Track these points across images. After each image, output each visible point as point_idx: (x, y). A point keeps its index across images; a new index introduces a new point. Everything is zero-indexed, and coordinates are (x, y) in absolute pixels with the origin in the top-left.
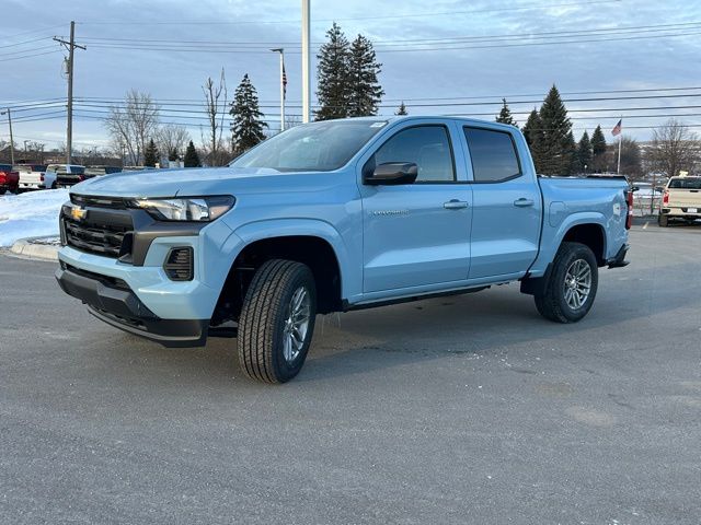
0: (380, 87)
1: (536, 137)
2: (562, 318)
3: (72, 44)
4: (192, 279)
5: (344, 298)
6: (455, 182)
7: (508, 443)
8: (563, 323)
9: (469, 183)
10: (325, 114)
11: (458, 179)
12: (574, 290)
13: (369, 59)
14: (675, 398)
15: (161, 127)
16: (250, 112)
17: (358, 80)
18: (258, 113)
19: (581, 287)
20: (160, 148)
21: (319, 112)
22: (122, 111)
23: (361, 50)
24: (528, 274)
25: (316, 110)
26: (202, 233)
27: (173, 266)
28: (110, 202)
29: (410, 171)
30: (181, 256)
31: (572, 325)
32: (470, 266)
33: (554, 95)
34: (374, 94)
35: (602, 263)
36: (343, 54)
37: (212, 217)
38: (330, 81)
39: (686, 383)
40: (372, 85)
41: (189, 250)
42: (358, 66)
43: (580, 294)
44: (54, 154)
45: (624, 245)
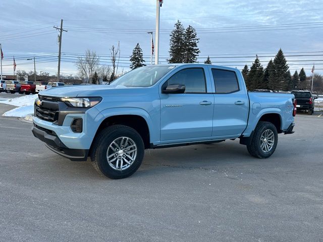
0: (198, 49)
1: (272, 72)
2: (259, 156)
3: (61, 29)
4: (81, 132)
5: (151, 143)
6: (206, 93)
7: (213, 209)
8: (259, 158)
9: (213, 93)
10: (172, 61)
11: (208, 92)
12: (266, 143)
13: (194, 36)
14: (299, 193)
15: (100, 66)
16: (139, 60)
17: (188, 46)
18: (142, 61)
19: (270, 142)
20: (99, 75)
21: (170, 60)
22: (83, 59)
23: (190, 33)
24: (242, 136)
25: (169, 59)
26: (86, 112)
27: (75, 126)
28: (51, 99)
29: (182, 88)
30: (78, 122)
31: (265, 160)
32: (212, 130)
33: (280, 53)
34: (195, 52)
35: (280, 132)
36: (182, 34)
37: (91, 106)
38: (175, 46)
39: (308, 187)
40: (195, 48)
41: (81, 120)
42: (188, 40)
43: (269, 145)
44: (53, 77)
45: (292, 124)
